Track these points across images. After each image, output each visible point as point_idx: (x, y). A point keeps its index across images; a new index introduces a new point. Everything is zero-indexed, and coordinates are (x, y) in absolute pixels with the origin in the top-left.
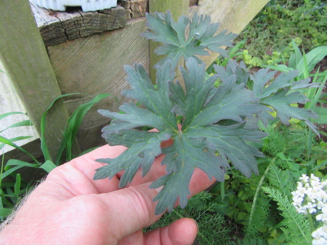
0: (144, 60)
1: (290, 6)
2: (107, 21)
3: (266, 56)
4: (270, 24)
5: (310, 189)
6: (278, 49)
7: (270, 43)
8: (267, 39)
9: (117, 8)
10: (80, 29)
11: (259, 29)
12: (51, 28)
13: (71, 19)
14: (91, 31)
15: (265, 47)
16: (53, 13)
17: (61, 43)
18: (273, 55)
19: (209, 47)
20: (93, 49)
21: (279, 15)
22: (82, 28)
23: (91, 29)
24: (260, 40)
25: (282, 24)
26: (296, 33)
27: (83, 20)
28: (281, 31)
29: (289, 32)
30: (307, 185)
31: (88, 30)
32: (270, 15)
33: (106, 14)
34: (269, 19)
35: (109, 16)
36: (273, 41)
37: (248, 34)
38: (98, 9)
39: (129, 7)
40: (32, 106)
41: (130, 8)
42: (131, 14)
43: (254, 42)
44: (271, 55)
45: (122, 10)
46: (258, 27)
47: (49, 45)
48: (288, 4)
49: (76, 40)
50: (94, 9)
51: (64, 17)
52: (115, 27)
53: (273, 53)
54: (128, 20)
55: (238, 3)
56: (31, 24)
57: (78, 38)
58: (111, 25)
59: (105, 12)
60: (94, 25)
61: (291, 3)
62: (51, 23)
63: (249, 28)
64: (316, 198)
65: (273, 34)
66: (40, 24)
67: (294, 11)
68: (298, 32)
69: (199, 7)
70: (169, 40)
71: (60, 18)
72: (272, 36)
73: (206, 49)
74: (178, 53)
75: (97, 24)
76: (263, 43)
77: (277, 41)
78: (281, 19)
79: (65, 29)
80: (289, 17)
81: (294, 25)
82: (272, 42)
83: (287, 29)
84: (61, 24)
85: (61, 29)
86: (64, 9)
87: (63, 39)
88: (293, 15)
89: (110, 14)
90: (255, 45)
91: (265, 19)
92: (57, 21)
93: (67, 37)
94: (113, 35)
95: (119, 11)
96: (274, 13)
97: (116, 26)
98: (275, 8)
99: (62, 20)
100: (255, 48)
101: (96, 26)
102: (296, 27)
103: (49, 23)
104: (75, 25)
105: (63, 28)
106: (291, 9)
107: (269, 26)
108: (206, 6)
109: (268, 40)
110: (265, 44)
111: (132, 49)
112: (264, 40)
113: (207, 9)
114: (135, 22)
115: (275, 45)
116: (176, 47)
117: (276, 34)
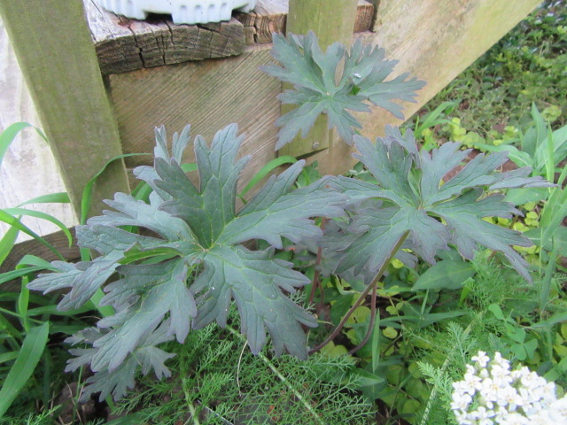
0: (270, 114)
1: (547, 50)
2: (213, 41)
3: (492, 133)
4: (508, 79)
5: (488, 381)
6: (517, 122)
7: (503, 111)
8: (498, 103)
9: (231, 24)
10: (165, 51)
11: (487, 85)
12: (117, 45)
13: (152, 34)
14: (183, 57)
15: (492, 117)
16: (126, 21)
17: (131, 71)
18: (506, 132)
19: (372, 99)
20: (185, 87)
21: (526, 65)
22: (169, 50)
23: (184, 54)
24: (486, 104)
25: (529, 80)
26: (553, 99)
27: (172, 37)
28: (525, 92)
29: (540, 95)
30: (484, 372)
31: (178, 54)
32: (510, 63)
33: (211, 30)
34: (507, 69)
35: (216, 34)
36: (509, 108)
37: (466, 93)
38: (198, 21)
39: (252, 23)
40: (70, 167)
41: (255, 26)
42: (255, 36)
43: (475, 107)
44: (501, 132)
45: (239, 27)
46: (484, 81)
47: (111, 73)
48: (544, 48)
49: (158, 69)
50: (191, 21)
51: (140, 30)
52: (224, 55)
53: (506, 128)
54: (249, 44)
55: (445, 34)
56: (81, 33)
57: (161, 66)
58: (218, 50)
59: (210, 28)
60: (189, 47)
61: (550, 47)
62: (118, 36)
63: (469, 83)
64: (495, 400)
65: (511, 97)
66: (100, 36)
67: (554, 60)
68: (558, 96)
69: (374, 34)
70: (307, 81)
71: (135, 30)
72: (508, 99)
73: (367, 102)
74: (319, 104)
75: (194, 45)
76: (490, 110)
77: (517, 109)
78: (528, 72)
79: (141, 50)
80: (543, 69)
81: (552, 84)
82: (507, 110)
83: (536, 90)
84: (136, 40)
85: (134, 47)
86: (143, 16)
87: (135, 64)
88: (550, 67)
89: (218, 32)
90: (476, 112)
91: (499, 69)
92: (130, 34)
93: (143, 62)
94: (220, 67)
95: (233, 28)
96: (516, 60)
97: (227, 52)
98: (518, 52)
99: (137, 34)
100: (475, 118)
101: (193, 49)
102: (554, 87)
103: (115, 37)
104: (158, 43)
105: (137, 46)
106: (547, 57)
107: (506, 83)
108: (388, 33)
109: (500, 106)
110: (495, 111)
111: (251, 94)
112: (493, 104)
113: (389, 40)
114: (259, 50)
115: (513, 115)
116: (318, 94)
117: (516, 96)
